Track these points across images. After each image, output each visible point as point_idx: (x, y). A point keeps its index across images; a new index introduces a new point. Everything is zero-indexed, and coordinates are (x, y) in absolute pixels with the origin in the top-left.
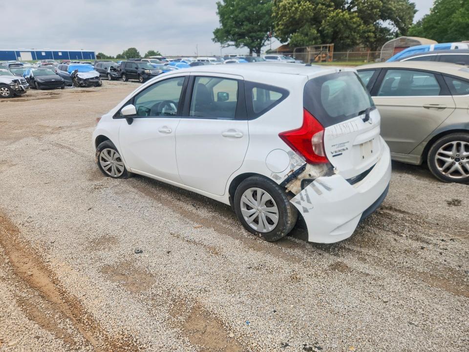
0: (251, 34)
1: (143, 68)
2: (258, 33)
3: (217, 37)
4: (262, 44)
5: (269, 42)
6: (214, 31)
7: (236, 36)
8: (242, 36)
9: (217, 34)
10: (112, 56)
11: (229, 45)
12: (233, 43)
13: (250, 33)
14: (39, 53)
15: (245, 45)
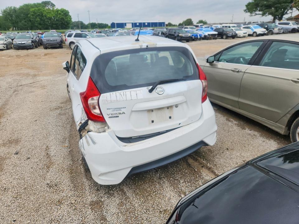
0: (276, 6)
1: (179, 33)
2: (283, 4)
3: (248, 9)
4: (285, 13)
5: (291, 11)
6: (247, 4)
7: (263, 7)
8: (268, 7)
9: (249, 7)
10: (176, 25)
11: (256, 14)
12: (261, 13)
13: (275, 4)
14: (136, 24)
15: (269, 14)
